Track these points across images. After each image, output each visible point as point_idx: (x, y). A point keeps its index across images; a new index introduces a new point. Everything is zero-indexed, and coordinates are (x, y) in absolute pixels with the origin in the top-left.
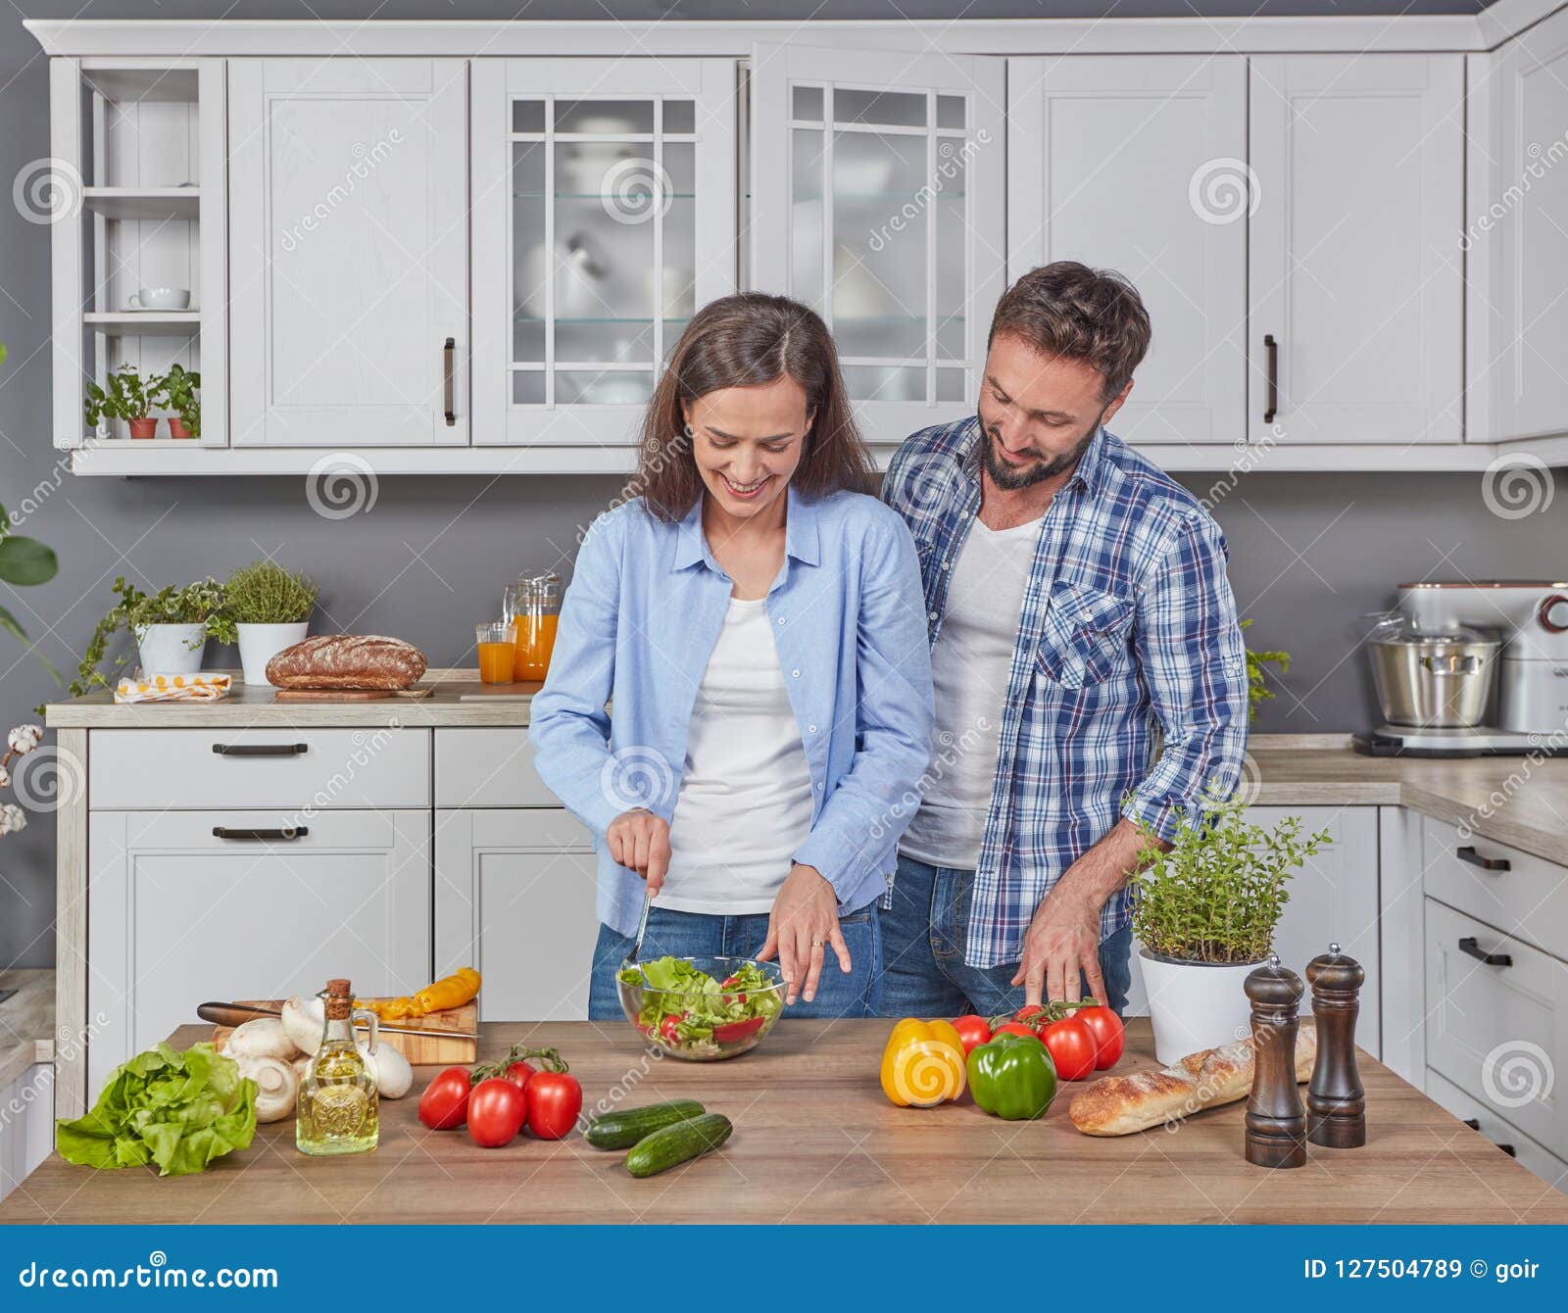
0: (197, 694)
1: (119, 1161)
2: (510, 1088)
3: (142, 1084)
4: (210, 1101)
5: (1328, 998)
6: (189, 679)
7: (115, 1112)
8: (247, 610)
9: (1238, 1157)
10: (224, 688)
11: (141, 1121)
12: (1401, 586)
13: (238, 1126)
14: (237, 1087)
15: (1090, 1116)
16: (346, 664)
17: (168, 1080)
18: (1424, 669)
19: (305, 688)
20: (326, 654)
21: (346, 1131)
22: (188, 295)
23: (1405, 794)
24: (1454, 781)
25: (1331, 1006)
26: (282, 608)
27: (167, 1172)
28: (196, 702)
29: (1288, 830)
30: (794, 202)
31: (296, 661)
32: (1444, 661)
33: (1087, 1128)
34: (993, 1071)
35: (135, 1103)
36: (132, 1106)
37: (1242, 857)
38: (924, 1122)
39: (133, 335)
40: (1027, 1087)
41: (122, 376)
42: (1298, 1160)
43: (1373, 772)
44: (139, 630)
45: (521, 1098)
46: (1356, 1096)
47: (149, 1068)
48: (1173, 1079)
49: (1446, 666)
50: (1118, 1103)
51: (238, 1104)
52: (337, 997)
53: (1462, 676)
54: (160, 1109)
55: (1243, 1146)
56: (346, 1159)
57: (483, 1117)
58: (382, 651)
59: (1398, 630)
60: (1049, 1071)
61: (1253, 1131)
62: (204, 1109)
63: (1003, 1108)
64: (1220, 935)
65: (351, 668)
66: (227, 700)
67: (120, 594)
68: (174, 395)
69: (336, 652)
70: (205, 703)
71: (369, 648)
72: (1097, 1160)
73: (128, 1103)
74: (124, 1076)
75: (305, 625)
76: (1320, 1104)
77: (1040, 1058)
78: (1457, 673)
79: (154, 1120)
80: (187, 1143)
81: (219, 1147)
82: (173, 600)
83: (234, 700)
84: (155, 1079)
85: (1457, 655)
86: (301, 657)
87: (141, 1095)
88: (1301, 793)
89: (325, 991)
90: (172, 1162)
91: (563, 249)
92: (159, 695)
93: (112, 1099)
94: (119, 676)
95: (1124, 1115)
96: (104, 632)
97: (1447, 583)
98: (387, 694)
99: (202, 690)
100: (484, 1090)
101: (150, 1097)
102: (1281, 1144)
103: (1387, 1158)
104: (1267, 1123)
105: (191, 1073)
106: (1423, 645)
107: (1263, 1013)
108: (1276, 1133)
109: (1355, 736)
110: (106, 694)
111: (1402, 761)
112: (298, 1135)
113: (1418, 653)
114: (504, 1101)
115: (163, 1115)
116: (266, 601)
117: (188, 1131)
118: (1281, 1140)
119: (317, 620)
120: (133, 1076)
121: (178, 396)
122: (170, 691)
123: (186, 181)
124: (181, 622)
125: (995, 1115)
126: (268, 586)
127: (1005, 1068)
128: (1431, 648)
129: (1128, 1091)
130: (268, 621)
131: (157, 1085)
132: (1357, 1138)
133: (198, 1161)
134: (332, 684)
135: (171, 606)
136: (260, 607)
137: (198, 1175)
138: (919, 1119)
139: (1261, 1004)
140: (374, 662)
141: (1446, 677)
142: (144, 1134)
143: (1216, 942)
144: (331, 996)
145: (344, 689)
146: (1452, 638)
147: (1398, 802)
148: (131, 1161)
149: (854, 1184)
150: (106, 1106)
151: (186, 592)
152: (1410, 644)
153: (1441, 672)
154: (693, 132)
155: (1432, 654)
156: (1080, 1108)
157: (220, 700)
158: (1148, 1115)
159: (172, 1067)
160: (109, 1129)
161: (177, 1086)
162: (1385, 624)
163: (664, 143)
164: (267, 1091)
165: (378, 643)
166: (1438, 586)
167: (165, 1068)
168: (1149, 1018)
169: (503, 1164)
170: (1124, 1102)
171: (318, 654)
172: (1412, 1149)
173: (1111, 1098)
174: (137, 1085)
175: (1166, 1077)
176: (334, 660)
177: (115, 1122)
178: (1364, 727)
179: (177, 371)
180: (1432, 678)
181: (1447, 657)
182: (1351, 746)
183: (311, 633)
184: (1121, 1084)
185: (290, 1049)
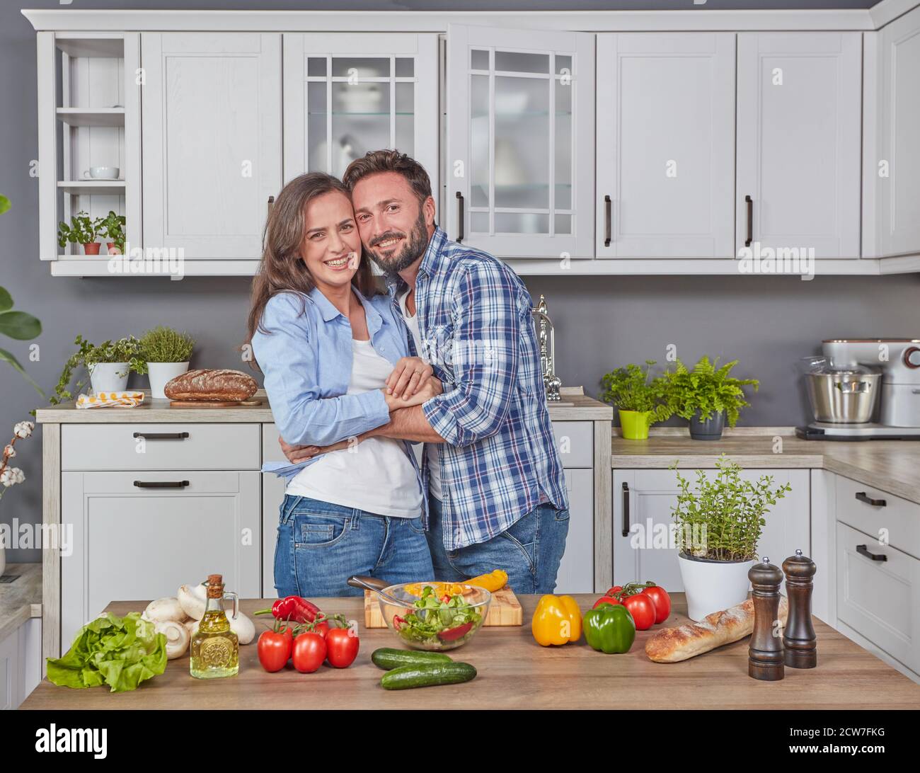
0: (124, 404)
1: (85, 683)
2: (317, 638)
3: (98, 637)
4: (139, 647)
5: (796, 581)
6: (120, 395)
7: (82, 653)
8: (153, 355)
9: (744, 674)
10: (140, 400)
11: (98, 659)
12: (824, 342)
13: (156, 662)
14: (155, 638)
15: (658, 652)
16: (211, 387)
17: (114, 635)
18: (837, 390)
19: (187, 400)
20: (200, 380)
21: (221, 664)
22: (118, 170)
23: (825, 462)
24: (854, 455)
25: (797, 586)
26: (174, 354)
27: (114, 690)
28: (123, 408)
29: (765, 483)
30: (472, 118)
31: (182, 384)
32: (848, 385)
33: (656, 658)
34: (599, 625)
35: (93, 648)
36: (92, 651)
37: (739, 499)
38: (559, 656)
39: (86, 194)
40: (619, 634)
41: (80, 218)
42: (779, 676)
43: (807, 449)
44: (90, 366)
45: (324, 644)
46: (811, 637)
47: (102, 627)
48: (703, 629)
49: (850, 388)
50: (674, 644)
51: (155, 647)
52: (214, 585)
53: (858, 394)
54: (109, 652)
55: (747, 668)
56: (221, 681)
57: (302, 655)
58: (232, 379)
59: (822, 367)
60: (632, 625)
61: (753, 659)
62: (135, 652)
63: (605, 647)
64: (726, 544)
65: (214, 388)
66: (142, 407)
67: (79, 345)
68: (110, 229)
69: (205, 379)
70: (129, 409)
71: (224, 377)
72: (663, 677)
73: (89, 649)
74: (87, 632)
75: (187, 364)
76: (790, 643)
77: (627, 618)
78: (856, 392)
79: (105, 659)
80: (126, 672)
81: (146, 674)
82: (110, 349)
83: (146, 407)
84: (106, 634)
85: (856, 381)
86: (185, 382)
87: (97, 644)
88: (766, 461)
89: (207, 582)
90: (117, 684)
91: (338, 145)
92: (102, 404)
93: (79, 646)
94: (79, 393)
95: (677, 651)
96: (70, 367)
97: (850, 340)
98: (235, 403)
99: (127, 401)
100: (302, 638)
101: (103, 645)
102: (770, 667)
103: (830, 674)
104: (761, 654)
105: (128, 631)
106: (837, 376)
107: (759, 590)
108: (767, 660)
109: (797, 428)
110: (71, 403)
111: (824, 443)
112: (191, 666)
113: (833, 380)
114: (313, 646)
115: (111, 655)
116: (164, 350)
117: (127, 665)
118: (770, 664)
119: (194, 361)
120: (92, 632)
121: (112, 229)
122: (108, 401)
123: (117, 104)
124: (115, 362)
125: (600, 651)
126: (166, 341)
127: (606, 623)
128: (841, 377)
129: (678, 636)
130: (165, 361)
131: (107, 638)
132: (812, 663)
133: (133, 683)
134: (204, 397)
135: (109, 353)
136: (161, 354)
137: (133, 691)
138: (555, 653)
139: (759, 585)
140: (226, 385)
141: (850, 394)
142: (100, 667)
143: (724, 549)
144: (211, 585)
145: (210, 401)
146: (853, 371)
147: (821, 467)
148: (93, 683)
149: (523, 693)
150: (76, 651)
151: (118, 344)
152: (829, 375)
153: (847, 391)
154: (413, 76)
155: (842, 381)
156: (651, 647)
157: (137, 407)
158: (690, 650)
159: (115, 626)
160: (78, 664)
161: (120, 638)
162: (814, 363)
163: (396, 83)
164: (171, 641)
165: (229, 374)
166: (845, 341)
167: (112, 627)
168: (684, 593)
169: (314, 683)
170: (677, 643)
171: (194, 380)
172: (844, 669)
173: (669, 640)
174: (95, 638)
175: (699, 628)
176: (204, 383)
177: (82, 660)
178: (802, 424)
179: (112, 215)
180: (842, 395)
181: (850, 383)
182: (794, 434)
183: (191, 368)
184: (675, 632)
185: (182, 616)
